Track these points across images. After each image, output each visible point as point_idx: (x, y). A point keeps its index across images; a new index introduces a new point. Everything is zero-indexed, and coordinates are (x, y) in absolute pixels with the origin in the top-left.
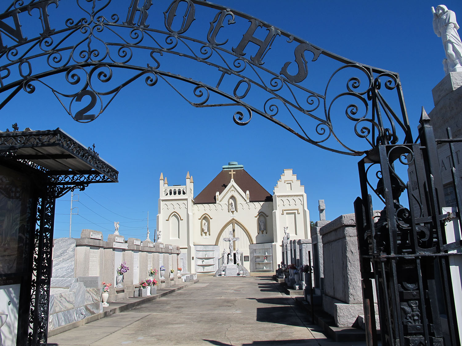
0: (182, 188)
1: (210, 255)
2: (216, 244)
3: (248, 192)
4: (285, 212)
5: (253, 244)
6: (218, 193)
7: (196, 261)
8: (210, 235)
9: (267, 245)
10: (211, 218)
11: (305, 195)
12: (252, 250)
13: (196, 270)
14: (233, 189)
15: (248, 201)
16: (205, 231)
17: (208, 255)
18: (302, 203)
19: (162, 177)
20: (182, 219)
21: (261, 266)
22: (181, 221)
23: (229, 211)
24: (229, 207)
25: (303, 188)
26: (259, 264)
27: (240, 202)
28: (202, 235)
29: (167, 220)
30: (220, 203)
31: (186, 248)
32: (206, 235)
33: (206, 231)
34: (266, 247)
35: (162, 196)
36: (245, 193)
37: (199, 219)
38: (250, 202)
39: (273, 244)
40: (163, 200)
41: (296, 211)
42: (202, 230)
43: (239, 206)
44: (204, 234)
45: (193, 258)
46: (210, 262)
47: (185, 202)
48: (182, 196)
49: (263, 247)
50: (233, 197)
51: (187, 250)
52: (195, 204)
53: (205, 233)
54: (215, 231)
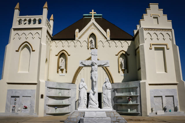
0: (37, 17)
1: (65, 93)
2: (73, 82)
3: (108, 30)
4: (153, 47)
5: (113, 83)
6: (77, 30)
7: (45, 100)
8: (66, 72)
9: (133, 84)
10: (69, 54)
11: (173, 30)
12: (113, 89)
13: (45, 111)
14: (93, 27)
15: (109, 38)
16: (61, 68)
17: (62, 93)
18: (171, 38)
19: (17, 6)
20: (34, 50)
21: (124, 108)
22: (33, 52)
23: (88, 48)
24: (88, 44)
25: (170, 23)
26: (121, 105)
27: (100, 40)
28: (58, 72)
29: (17, 51)
30: (79, 40)
31: (35, 84)
32: (62, 73)
33: (63, 67)
34: (131, 86)
35: (15, 25)
36: (106, 31)
37: (56, 55)
38: (111, 39)
39: (141, 82)
40: (15, 29)
41: (165, 47)
42: (59, 67)
43: (99, 44)
44: (60, 72)
45: (42, 96)
46: (65, 102)
47: (39, 31)
48: (37, 25)
49: (127, 86)
50: (93, 35)
51: (35, 86)
52: (53, 40)
53: (62, 70)
54: (72, 68)
